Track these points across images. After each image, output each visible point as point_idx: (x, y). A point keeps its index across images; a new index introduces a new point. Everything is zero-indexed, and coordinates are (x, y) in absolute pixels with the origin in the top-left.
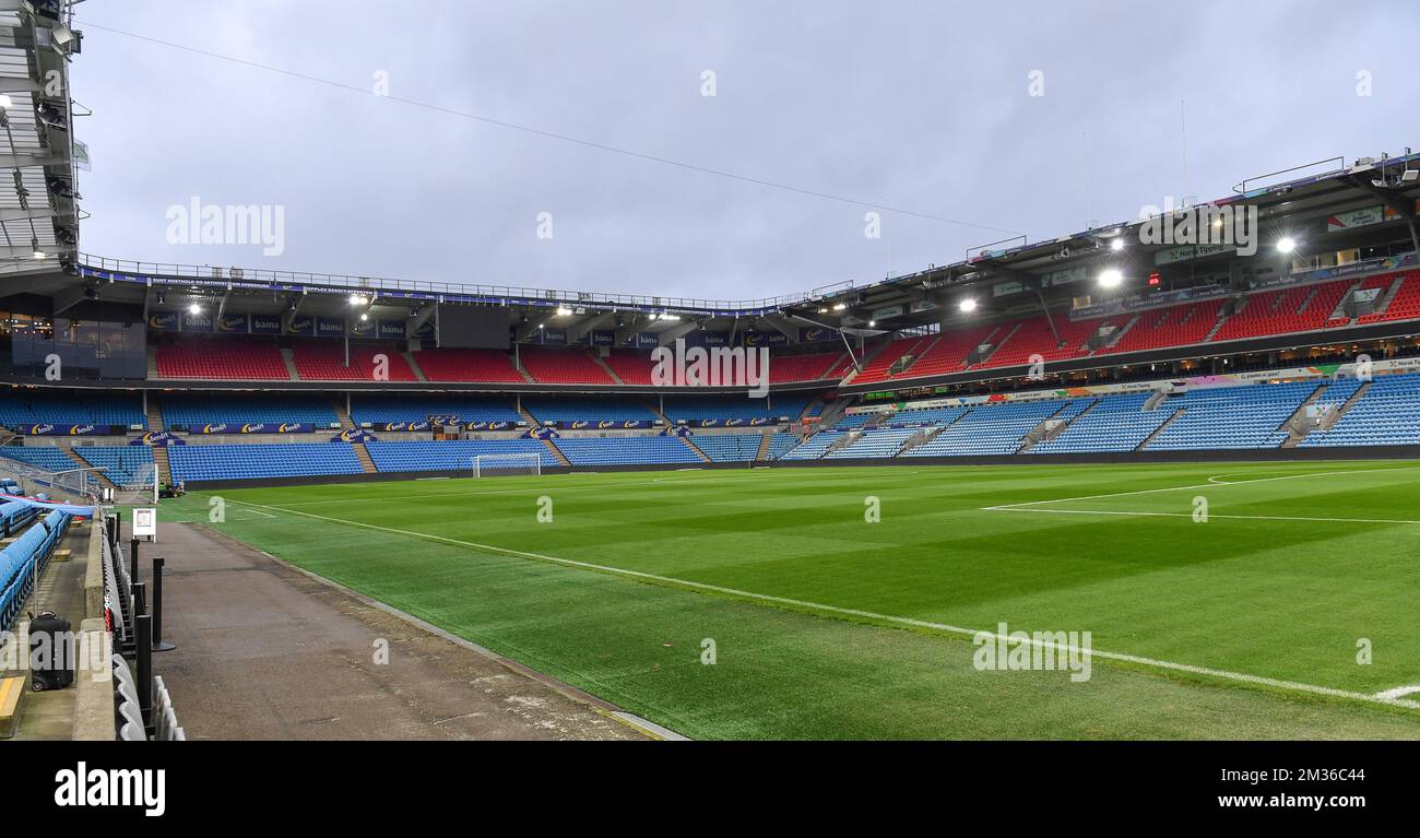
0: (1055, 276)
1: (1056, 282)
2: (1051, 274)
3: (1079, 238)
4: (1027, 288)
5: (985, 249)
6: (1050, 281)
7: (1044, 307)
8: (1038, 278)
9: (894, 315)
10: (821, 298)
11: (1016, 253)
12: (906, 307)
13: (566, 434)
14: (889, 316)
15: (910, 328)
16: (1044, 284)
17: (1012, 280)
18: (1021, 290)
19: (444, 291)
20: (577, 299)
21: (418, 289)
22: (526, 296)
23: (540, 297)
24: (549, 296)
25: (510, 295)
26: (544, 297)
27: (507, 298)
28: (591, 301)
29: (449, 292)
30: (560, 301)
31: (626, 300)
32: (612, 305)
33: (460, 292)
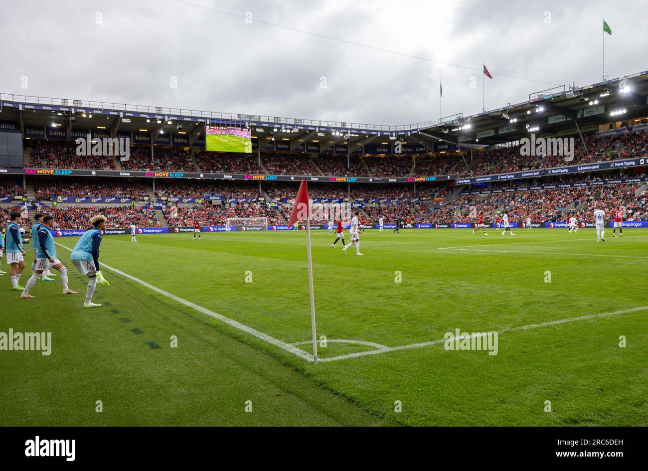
0: (585, 111)
1: (586, 115)
2: (583, 109)
3: (597, 87)
4: (568, 119)
5: (541, 94)
6: (582, 115)
7: (579, 132)
8: (575, 112)
9: (489, 135)
10: (443, 124)
11: (559, 96)
12: (496, 130)
14: (487, 136)
15: (501, 143)
16: (579, 116)
17: (558, 114)
18: (565, 120)
19: (210, 117)
20: (294, 123)
21: (193, 115)
22: (262, 120)
23: (270, 121)
24: (276, 121)
25: (252, 120)
26: (273, 121)
27: (249, 122)
28: (302, 124)
29: (213, 117)
30: (283, 124)
31: (324, 124)
32: (315, 127)
33: (220, 117)
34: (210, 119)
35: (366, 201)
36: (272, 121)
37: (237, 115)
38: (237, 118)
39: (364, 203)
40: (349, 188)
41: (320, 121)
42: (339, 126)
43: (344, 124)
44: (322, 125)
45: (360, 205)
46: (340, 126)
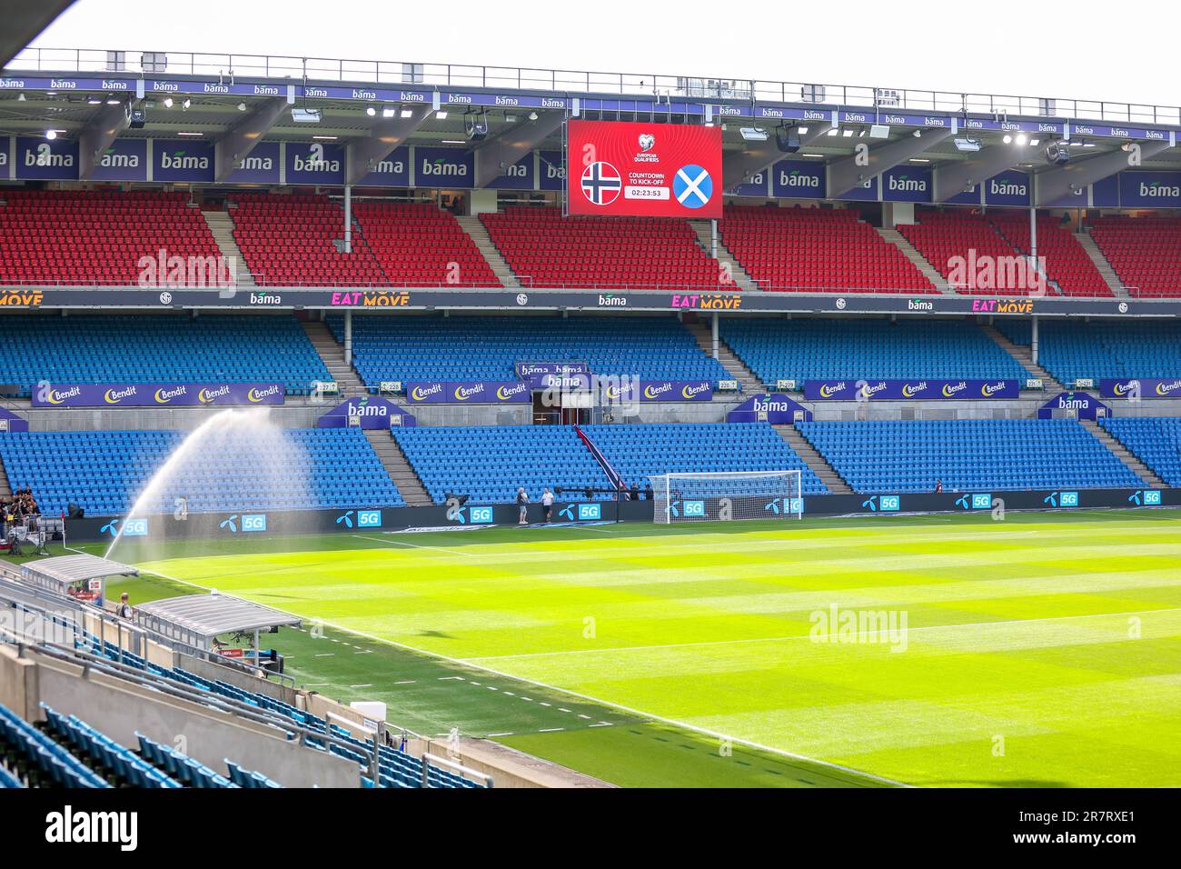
13: (827, 411)
19: (582, 88)
20: (869, 103)
21: (525, 86)
22: (759, 97)
23: (790, 99)
24: (808, 99)
25: (725, 96)
26: (797, 98)
27: (716, 102)
28: (901, 106)
29: (594, 89)
30: (833, 108)
31: (977, 106)
32: (947, 116)
33: (615, 90)
34: (583, 97)
35: (1106, 388)
36: (794, 97)
37: (674, 82)
38: (674, 93)
39: (1095, 396)
40: (1035, 339)
41: (963, 96)
42: (1033, 111)
43: (1047, 102)
44: (971, 109)
45: (1086, 405)
46: (1035, 113)
